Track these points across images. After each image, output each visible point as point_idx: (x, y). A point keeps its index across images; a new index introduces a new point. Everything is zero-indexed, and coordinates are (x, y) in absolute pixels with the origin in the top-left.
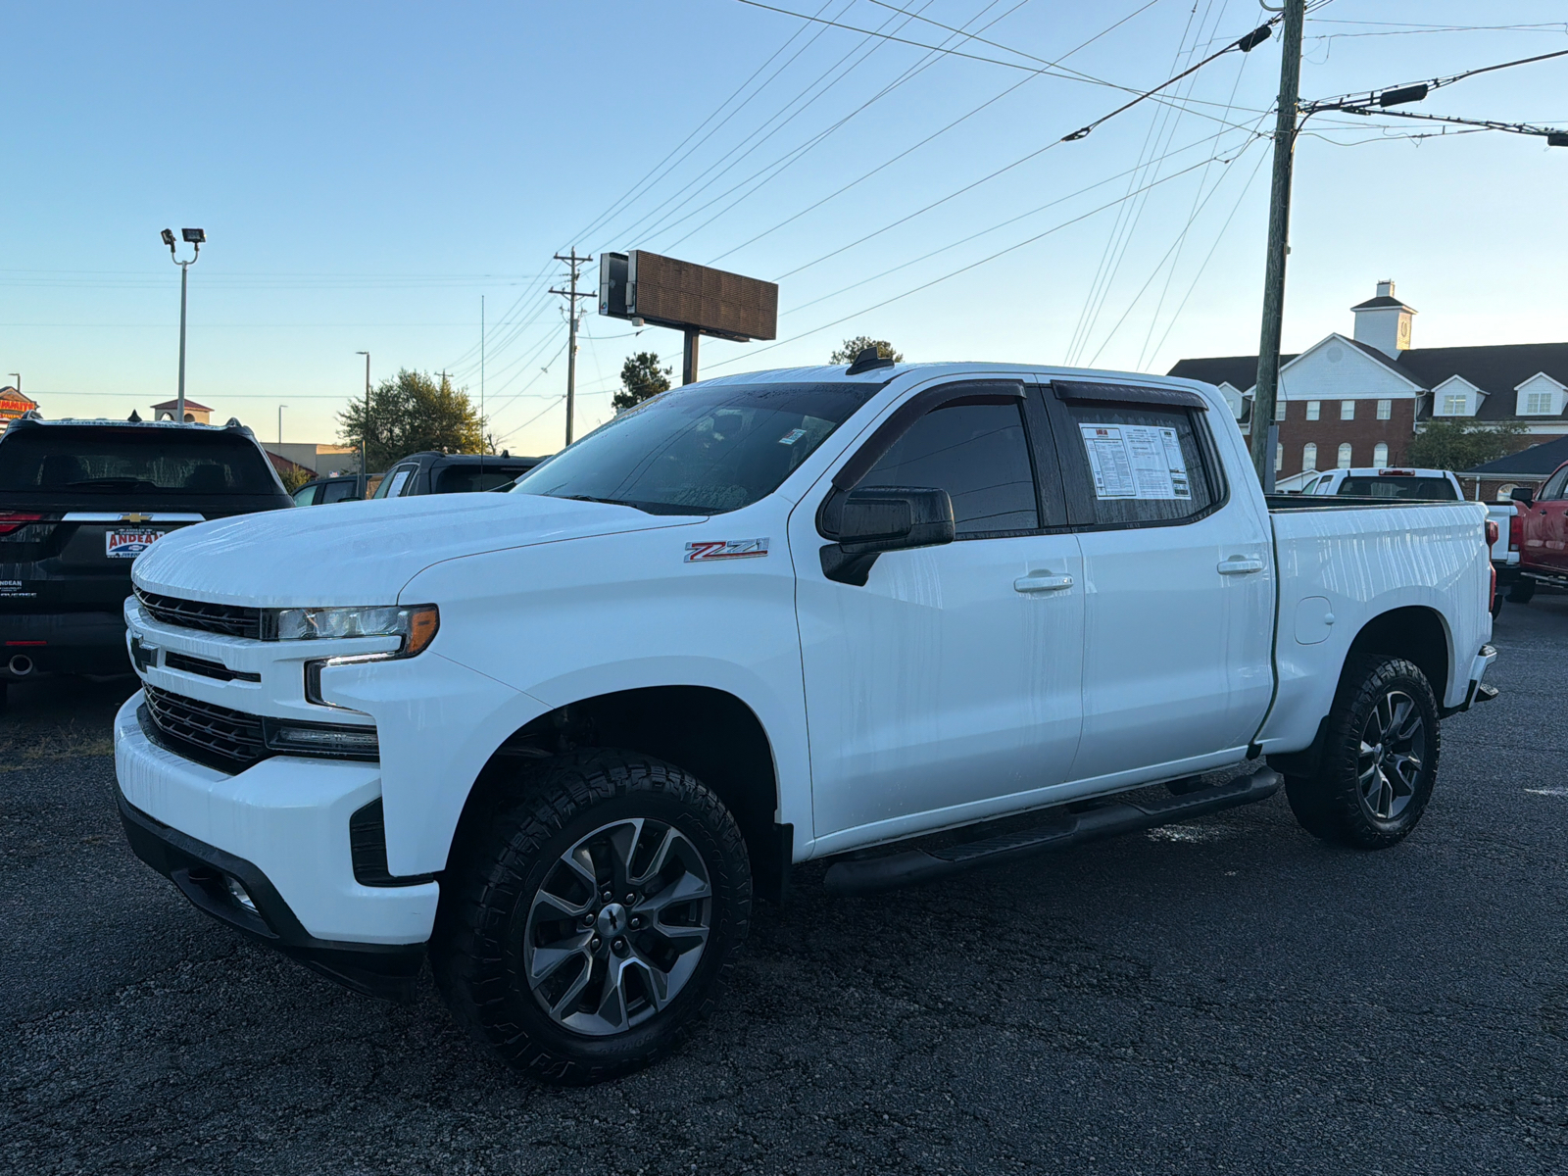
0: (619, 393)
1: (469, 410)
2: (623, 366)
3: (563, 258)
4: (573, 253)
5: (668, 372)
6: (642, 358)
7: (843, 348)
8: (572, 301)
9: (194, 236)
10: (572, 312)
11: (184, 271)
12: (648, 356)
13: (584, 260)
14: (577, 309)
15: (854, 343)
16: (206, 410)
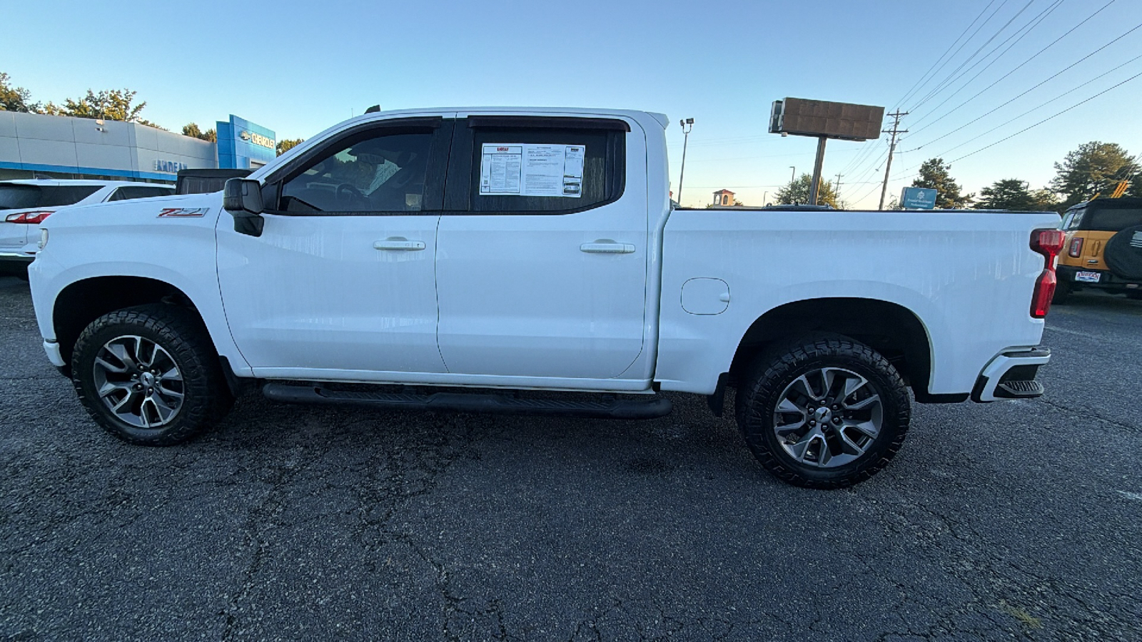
0: (916, 180)
1: (831, 190)
2: (921, 166)
3: (892, 115)
4: (898, 111)
5: (948, 168)
6: (934, 162)
7: (1078, 149)
8: (894, 135)
9: (690, 121)
10: (893, 140)
11: (686, 136)
12: (937, 160)
13: (904, 114)
14: (896, 138)
15: (1087, 146)
16: (733, 194)
